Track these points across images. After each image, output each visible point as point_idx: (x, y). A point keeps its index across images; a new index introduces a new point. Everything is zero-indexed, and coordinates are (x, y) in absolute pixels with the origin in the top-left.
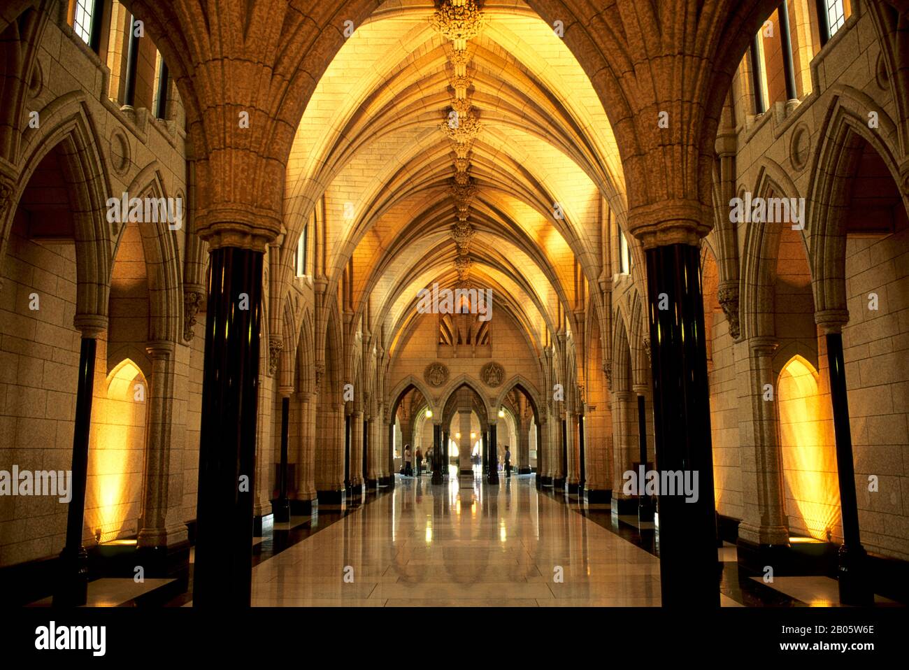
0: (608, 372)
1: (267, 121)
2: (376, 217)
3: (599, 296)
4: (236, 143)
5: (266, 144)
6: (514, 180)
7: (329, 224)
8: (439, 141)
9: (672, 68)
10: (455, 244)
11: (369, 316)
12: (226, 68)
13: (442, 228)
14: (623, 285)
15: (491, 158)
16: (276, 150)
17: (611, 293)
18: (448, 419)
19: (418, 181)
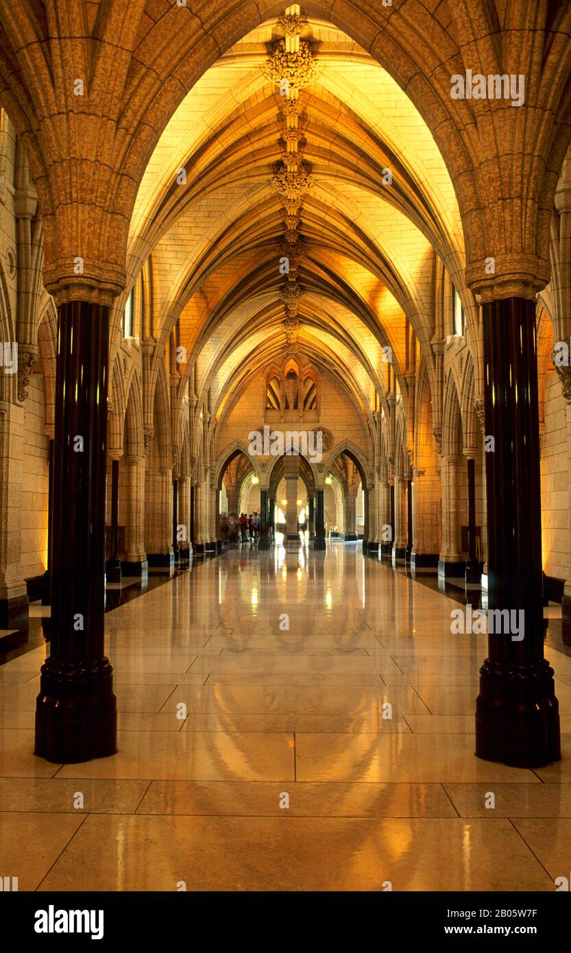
0: (439, 436)
1: (111, 176)
2: (204, 275)
3: (431, 358)
4: (82, 198)
5: (110, 199)
6: (345, 238)
7: (157, 284)
8: (269, 197)
9: (515, 120)
10: (283, 306)
11: (196, 381)
12: (71, 122)
13: (270, 289)
14: (456, 347)
15: (322, 215)
16: (121, 205)
17: (443, 355)
18: (274, 485)
19: (247, 239)
